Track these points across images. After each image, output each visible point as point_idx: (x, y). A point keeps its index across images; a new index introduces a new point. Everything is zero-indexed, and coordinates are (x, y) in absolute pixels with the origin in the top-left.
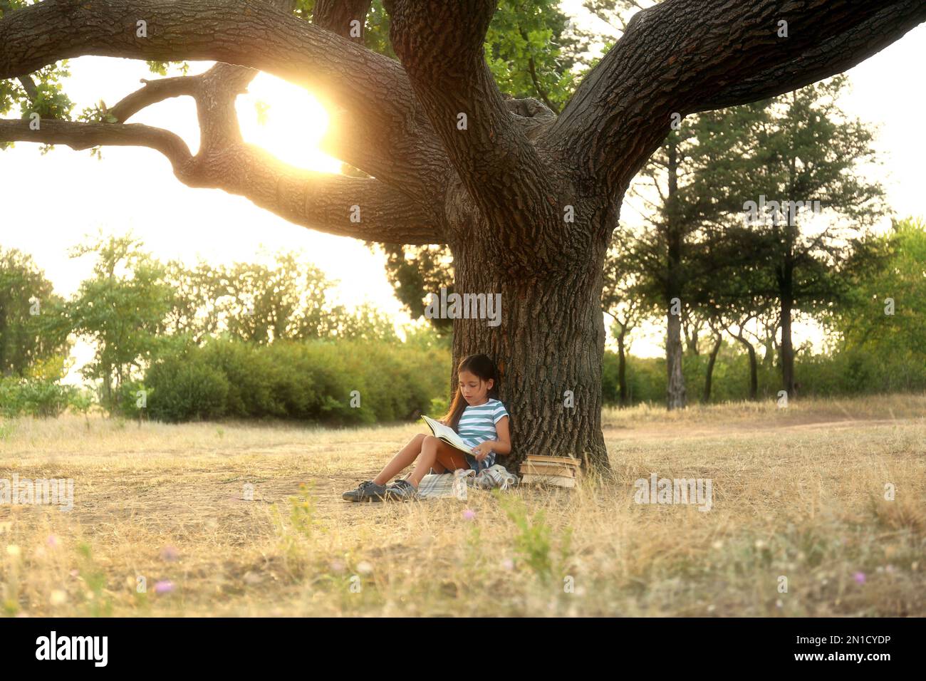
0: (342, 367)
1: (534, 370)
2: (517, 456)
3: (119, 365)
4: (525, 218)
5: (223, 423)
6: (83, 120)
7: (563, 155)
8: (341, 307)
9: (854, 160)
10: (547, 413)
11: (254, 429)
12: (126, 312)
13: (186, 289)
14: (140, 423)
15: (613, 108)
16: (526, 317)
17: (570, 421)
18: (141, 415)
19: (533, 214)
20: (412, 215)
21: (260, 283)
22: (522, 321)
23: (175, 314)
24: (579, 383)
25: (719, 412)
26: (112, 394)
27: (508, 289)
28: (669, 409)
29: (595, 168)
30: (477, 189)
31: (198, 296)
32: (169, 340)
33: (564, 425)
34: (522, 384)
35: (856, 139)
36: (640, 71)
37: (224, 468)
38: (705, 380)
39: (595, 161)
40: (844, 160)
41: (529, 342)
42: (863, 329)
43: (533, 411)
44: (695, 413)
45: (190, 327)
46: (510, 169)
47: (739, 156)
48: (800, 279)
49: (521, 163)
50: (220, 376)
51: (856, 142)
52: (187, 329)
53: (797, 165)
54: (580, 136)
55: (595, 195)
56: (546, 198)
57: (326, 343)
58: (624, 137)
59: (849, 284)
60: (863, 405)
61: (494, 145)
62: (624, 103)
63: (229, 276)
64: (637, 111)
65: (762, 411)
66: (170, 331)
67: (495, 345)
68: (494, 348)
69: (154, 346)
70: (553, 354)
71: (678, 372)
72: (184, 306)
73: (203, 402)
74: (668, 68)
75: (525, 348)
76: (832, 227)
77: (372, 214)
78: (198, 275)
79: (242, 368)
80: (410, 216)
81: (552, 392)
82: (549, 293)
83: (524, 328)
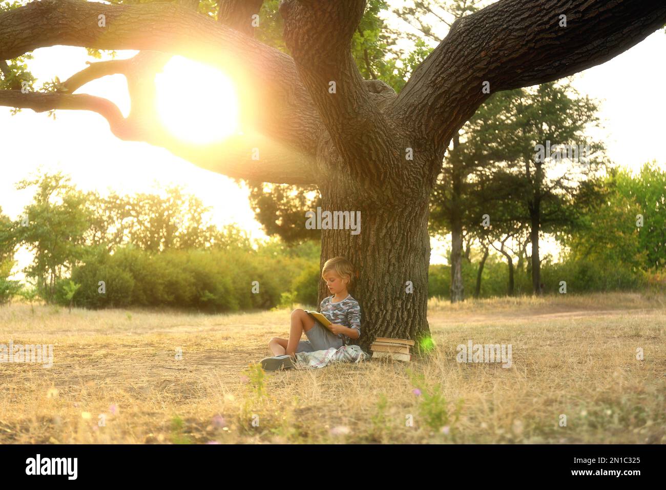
0: (215, 270)
1: (380, 276)
2: (368, 338)
3: (52, 266)
4: (377, 167)
5: (130, 309)
6: (43, 91)
7: (403, 121)
8: (214, 226)
9: (585, 125)
10: (389, 307)
11: (153, 314)
12: (59, 228)
13: (101, 212)
14: (70, 310)
15: (440, 88)
16: (375, 238)
17: (405, 313)
18: (71, 303)
19: (383, 164)
21: (154, 209)
22: (372, 240)
23: (92, 230)
25: (489, 304)
26: (48, 288)
28: (452, 302)
29: (426, 130)
30: (343, 145)
31: (110, 217)
32: (90, 250)
33: (402, 316)
34: (372, 286)
35: (586, 110)
36: (459, 62)
37: (147, 344)
38: (475, 282)
39: (427, 126)
40: (577, 124)
41: (377, 256)
42: (587, 245)
43: (379, 305)
44: (472, 305)
45: (103, 240)
46: (368, 131)
47: (503, 121)
48: (545, 209)
49: (375, 127)
50: (127, 276)
51: (586, 113)
52: (101, 241)
53: (543, 128)
54: (415, 108)
55: (426, 150)
56: (392, 152)
57: (203, 252)
58: (447, 109)
59: (580, 213)
60: (590, 301)
61: (357, 114)
62: (448, 85)
63: (132, 203)
64: (457, 90)
65: (519, 304)
66: (89, 242)
67: (352, 257)
69: (79, 254)
70: (394, 265)
71: (459, 275)
72: (99, 225)
73: (116, 294)
74: (480, 60)
75: (374, 260)
76: (568, 172)
78: (110, 203)
79: (144, 270)
80: (288, 163)
81: (394, 291)
82: (392, 221)
83: (374, 246)
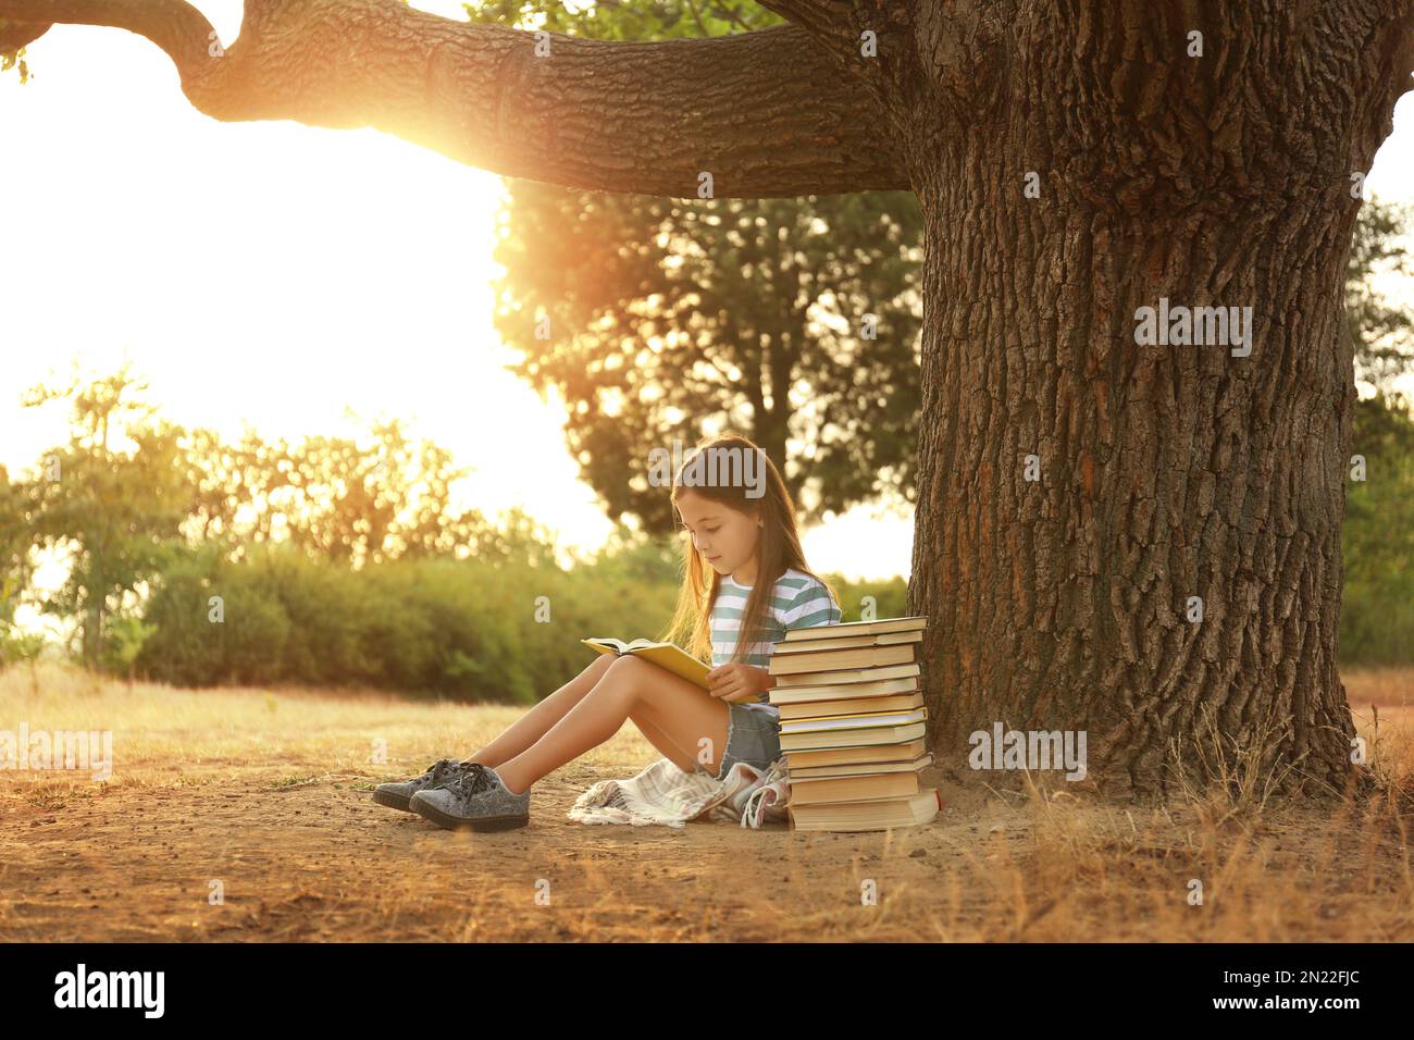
0: (480, 603)
1: (1181, 484)
5: (277, 689)
8: (475, 512)
12: (116, 501)
17: (1276, 635)
18: (132, 672)
20: (782, 114)
21: (342, 469)
23: (202, 515)
24: (1301, 529)
27: (1112, 248)
31: (241, 487)
33: (1261, 646)
34: (1146, 524)
37: (281, 757)
41: (1171, 402)
45: (226, 537)
50: (273, 611)
52: (221, 540)
63: (293, 455)
66: (193, 543)
67: (1068, 410)
68: (1066, 420)
70: (1235, 441)
72: (218, 503)
73: (244, 654)
75: (1159, 420)
77: (672, 119)
78: (242, 453)
79: (312, 598)
80: (775, 115)
81: (1232, 547)
82: (1233, 263)
83: (1158, 363)
